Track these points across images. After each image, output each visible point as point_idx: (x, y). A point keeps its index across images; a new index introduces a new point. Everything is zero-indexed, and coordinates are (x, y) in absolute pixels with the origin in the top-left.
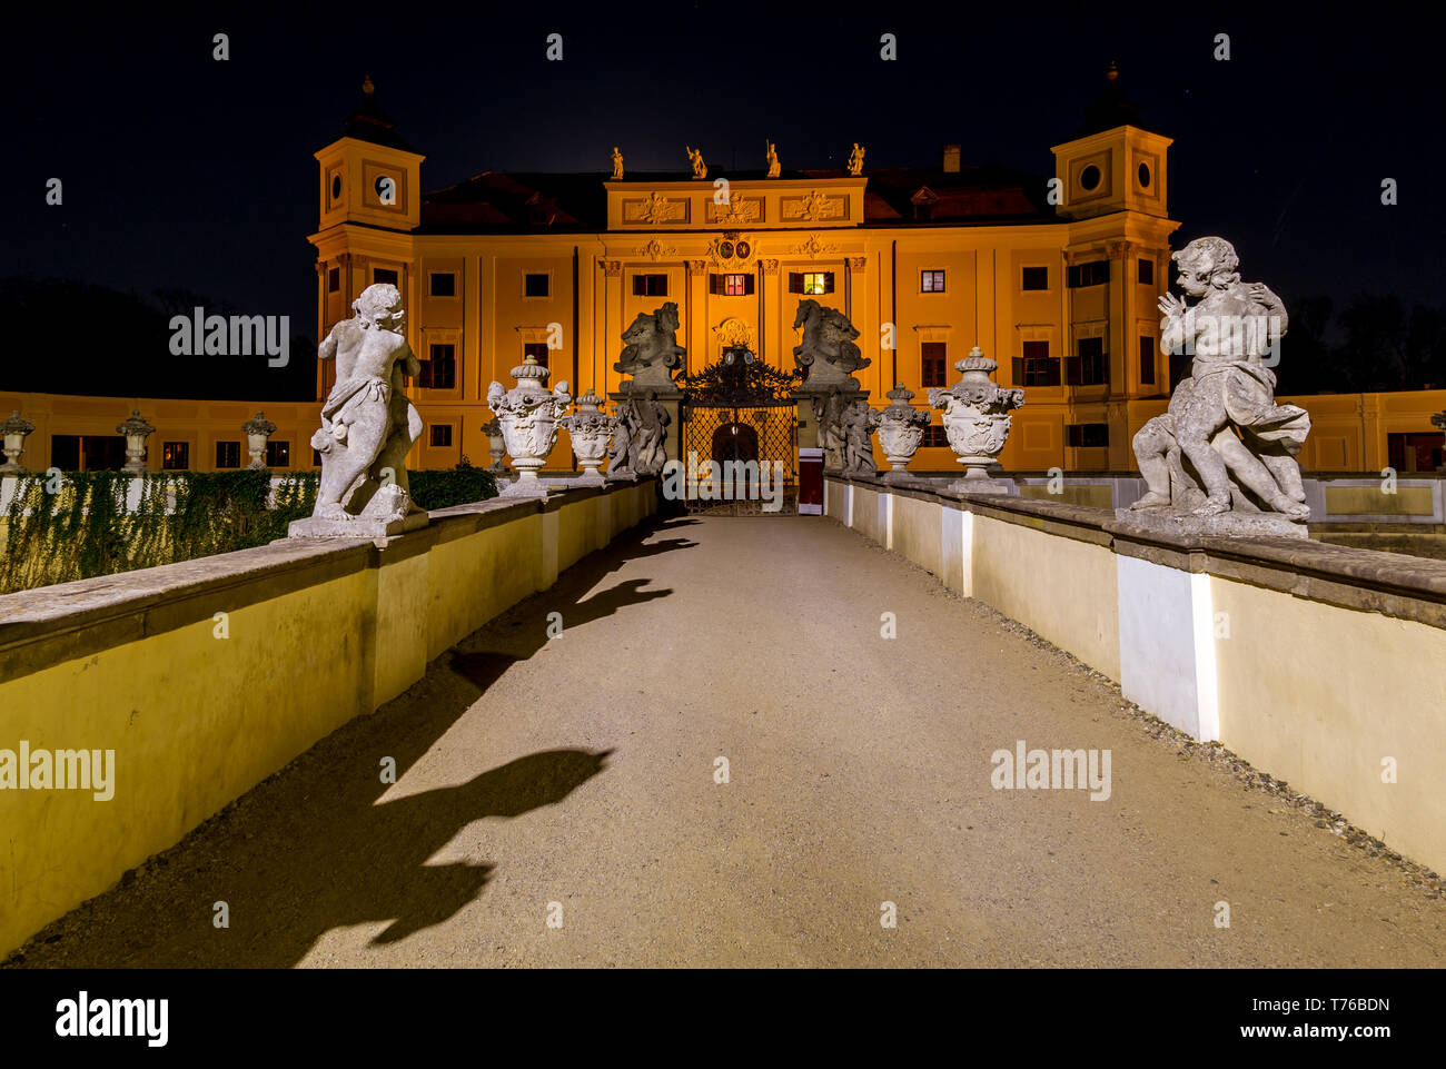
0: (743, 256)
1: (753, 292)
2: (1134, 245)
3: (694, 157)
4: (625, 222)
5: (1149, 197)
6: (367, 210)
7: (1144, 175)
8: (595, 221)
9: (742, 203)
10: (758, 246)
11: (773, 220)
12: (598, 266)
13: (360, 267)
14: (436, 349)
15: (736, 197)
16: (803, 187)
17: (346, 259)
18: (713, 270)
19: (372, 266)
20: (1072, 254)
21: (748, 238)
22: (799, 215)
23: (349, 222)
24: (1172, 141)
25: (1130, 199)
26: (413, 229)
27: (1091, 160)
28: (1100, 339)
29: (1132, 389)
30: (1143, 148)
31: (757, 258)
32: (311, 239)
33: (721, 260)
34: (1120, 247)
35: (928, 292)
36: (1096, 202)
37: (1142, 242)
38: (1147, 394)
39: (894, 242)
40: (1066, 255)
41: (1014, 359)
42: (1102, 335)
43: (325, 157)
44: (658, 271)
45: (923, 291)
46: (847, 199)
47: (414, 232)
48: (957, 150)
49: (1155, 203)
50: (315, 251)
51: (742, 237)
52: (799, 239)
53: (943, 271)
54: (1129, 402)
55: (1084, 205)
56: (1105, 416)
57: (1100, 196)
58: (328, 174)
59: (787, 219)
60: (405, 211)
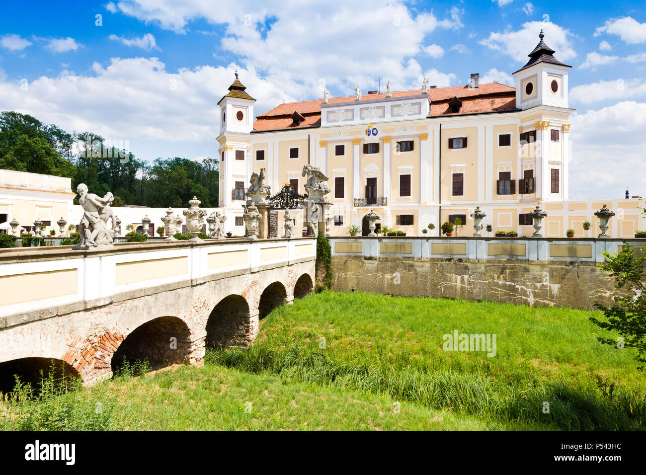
0: (375, 135)
1: (379, 152)
4: (328, 122)
5: (557, 97)
6: (233, 126)
9: (375, 110)
10: (381, 129)
11: (388, 117)
15: (373, 107)
16: (401, 100)
21: (377, 126)
22: (399, 113)
25: (545, 99)
26: (250, 132)
27: (529, 80)
28: (533, 170)
29: (545, 196)
31: (381, 135)
33: (366, 137)
34: (540, 124)
35: (455, 148)
36: (531, 101)
39: (441, 125)
40: (519, 128)
44: (341, 144)
46: (420, 105)
49: (561, 100)
51: (374, 126)
52: (399, 125)
53: (462, 138)
55: (526, 103)
59: (395, 116)
60: (247, 124)
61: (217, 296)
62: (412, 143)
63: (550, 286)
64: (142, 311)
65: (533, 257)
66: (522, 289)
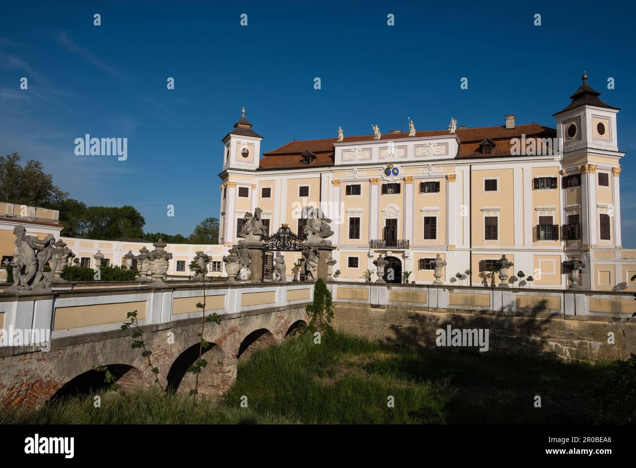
0: (395, 175)
1: (400, 192)
2: (593, 166)
3: (375, 129)
4: (343, 161)
5: (605, 140)
6: (237, 163)
7: (601, 129)
10: (403, 170)
11: (410, 157)
13: (234, 187)
16: (425, 140)
18: (383, 182)
19: (238, 186)
20: (564, 171)
21: (398, 166)
22: (423, 154)
23: (229, 169)
24: (619, 111)
25: (591, 142)
26: (257, 169)
27: (572, 121)
28: (579, 215)
29: (593, 243)
31: (402, 176)
33: (385, 177)
34: (585, 168)
36: (574, 143)
39: (471, 166)
44: (357, 183)
46: (447, 145)
48: (512, 118)
49: (609, 144)
53: (496, 180)
54: (591, 249)
55: (569, 145)
57: (576, 141)
59: (417, 156)
60: (253, 162)
61: (183, 343)
62: (437, 184)
63: (590, 344)
64: (85, 358)
65: (570, 311)
66: (556, 346)
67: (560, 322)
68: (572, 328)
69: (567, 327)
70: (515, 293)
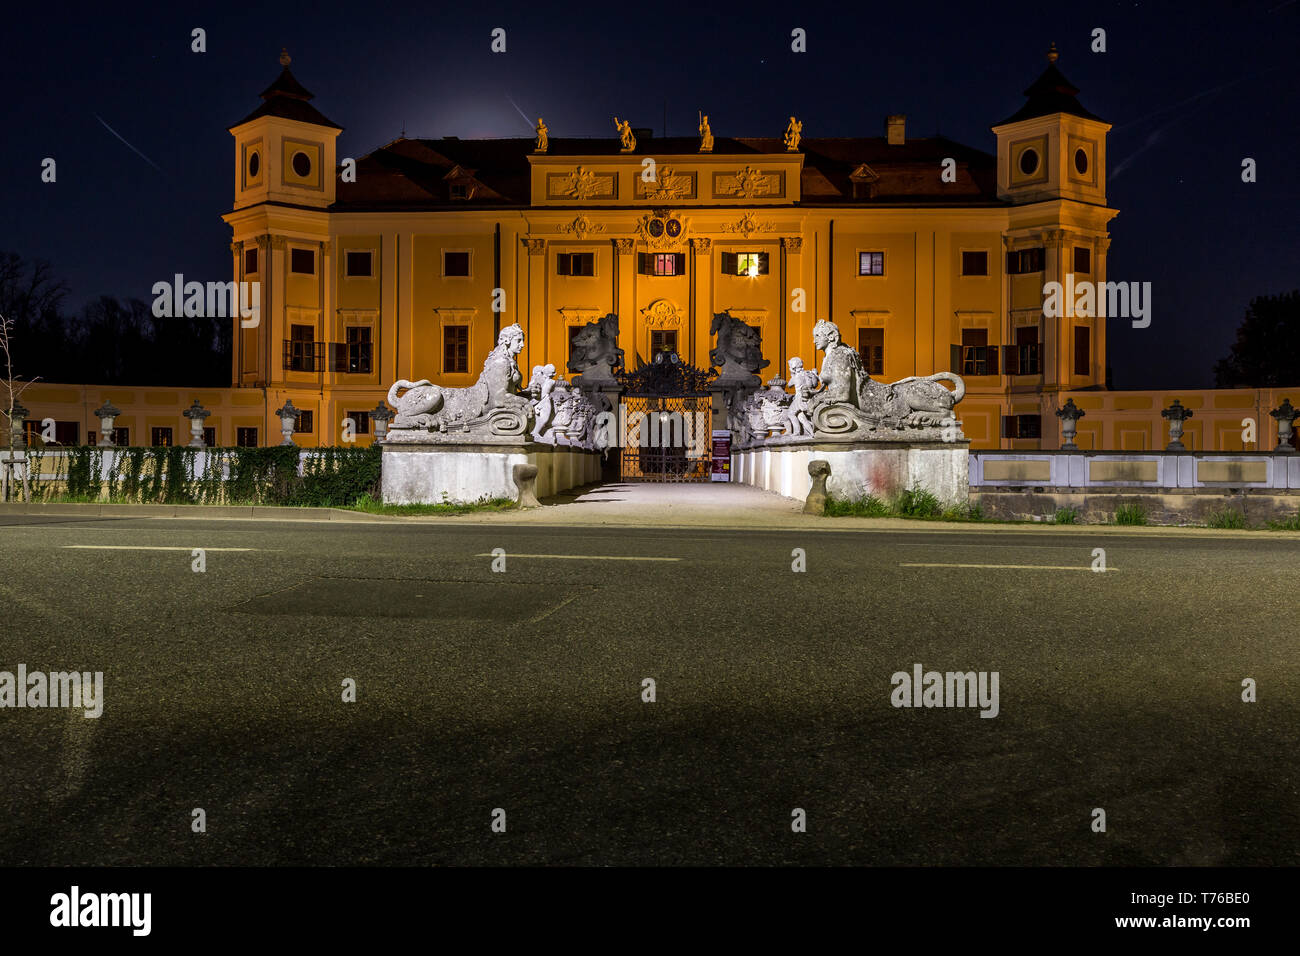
0: (674, 235)
1: (683, 273)
2: (1068, 234)
3: (622, 129)
4: (549, 197)
5: (1087, 184)
6: (287, 189)
7: (1081, 162)
8: (517, 195)
9: (673, 179)
10: (690, 223)
11: (705, 197)
12: (521, 244)
13: (279, 248)
14: (353, 332)
15: (667, 172)
16: (737, 161)
17: (266, 240)
18: (641, 249)
19: (290, 246)
20: (1011, 240)
21: (679, 216)
22: (732, 191)
23: (269, 203)
24: (1110, 126)
25: (1065, 184)
26: (330, 206)
27: (1030, 143)
28: (1037, 327)
29: (1064, 380)
30: (1079, 133)
31: (688, 236)
32: (226, 218)
33: (650, 238)
34: (1056, 236)
35: (866, 275)
36: (1034, 187)
37: (1078, 231)
38: (1080, 384)
39: (832, 222)
40: (1006, 239)
41: (953, 347)
42: (1037, 324)
43: (242, 134)
44: (583, 250)
45: (861, 274)
46: (783, 176)
47: (331, 209)
48: (901, 122)
49: (1092, 191)
50: (229, 230)
51: (673, 214)
52: (733, 217)
53: (882, 253)
54: (1060, 393)
55: (1024, 189)
56: (1039, 407)
57: (1037, 182)
58: (244, 151)
59: (719, 196)
60: (321, 187)
67: (1157, 498)
68: (1173, 506)
69: (1166, 506)
70: (1089, 458)
